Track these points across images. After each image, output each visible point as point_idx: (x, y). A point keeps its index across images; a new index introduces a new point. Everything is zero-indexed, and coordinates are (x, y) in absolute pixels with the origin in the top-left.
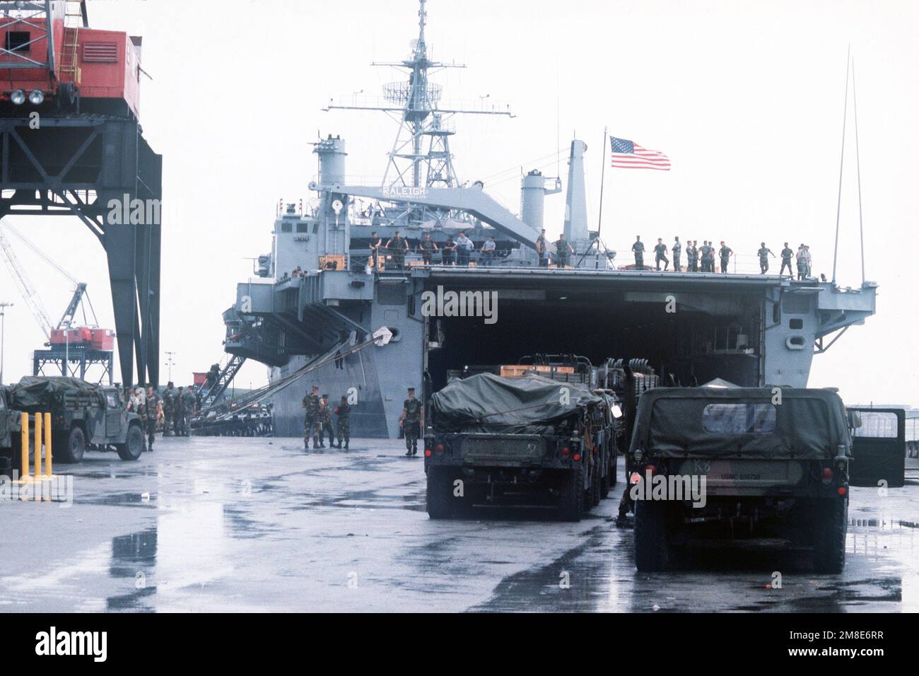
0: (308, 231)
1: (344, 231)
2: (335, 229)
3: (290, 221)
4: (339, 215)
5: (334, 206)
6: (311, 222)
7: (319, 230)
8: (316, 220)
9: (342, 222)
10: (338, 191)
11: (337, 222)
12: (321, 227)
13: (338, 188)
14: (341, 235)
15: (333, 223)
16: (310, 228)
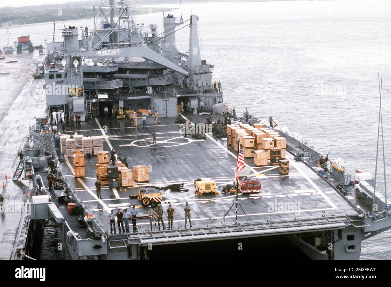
0: (62, 77)
1: (80, 75)
2: (76, 74)
3: (53, 73)
4: (77, 68)
5: (74, 63)
6: (63, 73)
7: (67, 76)
8: (66, 71)
9: (79, 71)
10: (76, 56)
11: (76, 71)
12: (68, 74)
13: (76, 54)
14: (79, 77)
15: (74, 71)
16: (63, 76)
